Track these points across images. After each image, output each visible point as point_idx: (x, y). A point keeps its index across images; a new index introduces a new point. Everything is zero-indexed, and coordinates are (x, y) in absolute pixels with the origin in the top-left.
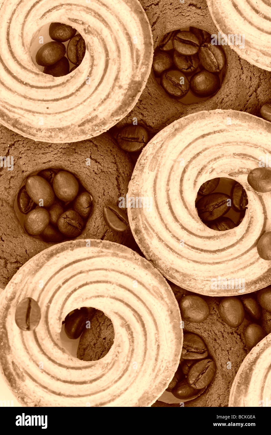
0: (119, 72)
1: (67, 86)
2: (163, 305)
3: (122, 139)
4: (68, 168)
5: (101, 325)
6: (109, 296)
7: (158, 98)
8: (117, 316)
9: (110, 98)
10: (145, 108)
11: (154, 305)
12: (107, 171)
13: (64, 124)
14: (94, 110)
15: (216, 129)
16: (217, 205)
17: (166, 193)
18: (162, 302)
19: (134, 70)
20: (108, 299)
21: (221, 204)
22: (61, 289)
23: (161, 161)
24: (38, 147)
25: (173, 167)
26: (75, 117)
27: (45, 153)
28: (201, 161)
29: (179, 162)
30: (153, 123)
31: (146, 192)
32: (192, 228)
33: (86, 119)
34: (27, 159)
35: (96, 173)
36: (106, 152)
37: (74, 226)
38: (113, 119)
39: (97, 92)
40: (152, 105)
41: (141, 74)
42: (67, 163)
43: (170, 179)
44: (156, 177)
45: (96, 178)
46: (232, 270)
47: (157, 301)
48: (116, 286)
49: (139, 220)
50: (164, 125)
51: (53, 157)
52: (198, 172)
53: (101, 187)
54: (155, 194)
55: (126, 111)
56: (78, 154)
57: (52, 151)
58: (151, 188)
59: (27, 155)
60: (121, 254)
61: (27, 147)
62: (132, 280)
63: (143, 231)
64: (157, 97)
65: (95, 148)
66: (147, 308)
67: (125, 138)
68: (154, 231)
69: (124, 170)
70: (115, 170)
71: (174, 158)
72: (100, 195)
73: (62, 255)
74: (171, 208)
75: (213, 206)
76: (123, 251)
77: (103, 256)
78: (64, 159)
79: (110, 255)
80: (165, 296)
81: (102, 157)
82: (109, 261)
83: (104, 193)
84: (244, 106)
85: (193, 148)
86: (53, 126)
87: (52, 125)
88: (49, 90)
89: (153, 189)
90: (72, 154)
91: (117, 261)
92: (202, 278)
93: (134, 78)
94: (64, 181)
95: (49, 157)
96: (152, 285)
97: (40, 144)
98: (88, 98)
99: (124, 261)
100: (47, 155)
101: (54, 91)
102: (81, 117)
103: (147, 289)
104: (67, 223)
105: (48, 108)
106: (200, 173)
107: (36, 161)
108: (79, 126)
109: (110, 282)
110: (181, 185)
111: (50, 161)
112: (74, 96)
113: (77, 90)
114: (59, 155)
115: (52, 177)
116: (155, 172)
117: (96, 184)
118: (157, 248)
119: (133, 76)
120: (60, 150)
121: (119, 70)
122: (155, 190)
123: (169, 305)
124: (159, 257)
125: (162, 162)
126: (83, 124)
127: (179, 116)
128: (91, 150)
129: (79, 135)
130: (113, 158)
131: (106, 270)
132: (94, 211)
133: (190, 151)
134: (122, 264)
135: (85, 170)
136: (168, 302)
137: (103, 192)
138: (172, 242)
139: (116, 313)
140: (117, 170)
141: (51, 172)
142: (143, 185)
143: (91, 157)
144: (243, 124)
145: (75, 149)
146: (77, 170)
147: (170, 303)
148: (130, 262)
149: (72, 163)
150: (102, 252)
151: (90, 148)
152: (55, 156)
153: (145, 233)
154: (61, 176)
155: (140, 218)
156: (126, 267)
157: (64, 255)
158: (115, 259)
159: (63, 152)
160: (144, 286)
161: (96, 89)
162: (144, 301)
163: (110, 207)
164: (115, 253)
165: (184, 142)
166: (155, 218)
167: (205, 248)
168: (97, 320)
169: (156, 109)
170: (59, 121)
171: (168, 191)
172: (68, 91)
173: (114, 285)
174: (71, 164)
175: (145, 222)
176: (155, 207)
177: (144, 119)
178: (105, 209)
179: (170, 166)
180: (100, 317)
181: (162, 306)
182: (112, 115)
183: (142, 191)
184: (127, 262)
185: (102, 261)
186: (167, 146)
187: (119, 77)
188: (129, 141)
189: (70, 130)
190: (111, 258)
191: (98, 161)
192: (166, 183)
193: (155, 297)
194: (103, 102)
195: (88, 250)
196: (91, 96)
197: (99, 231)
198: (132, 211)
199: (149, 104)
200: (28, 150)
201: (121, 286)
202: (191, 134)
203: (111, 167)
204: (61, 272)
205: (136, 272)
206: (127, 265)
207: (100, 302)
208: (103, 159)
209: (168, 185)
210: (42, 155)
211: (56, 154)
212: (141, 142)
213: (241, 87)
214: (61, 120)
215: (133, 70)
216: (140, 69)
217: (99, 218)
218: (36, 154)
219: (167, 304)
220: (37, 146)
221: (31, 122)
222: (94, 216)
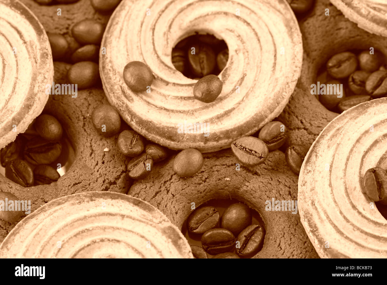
15: (278, 67)
28: (252, 44)
84: (292, 112)
144: (273, 93)
213: (314, 115)
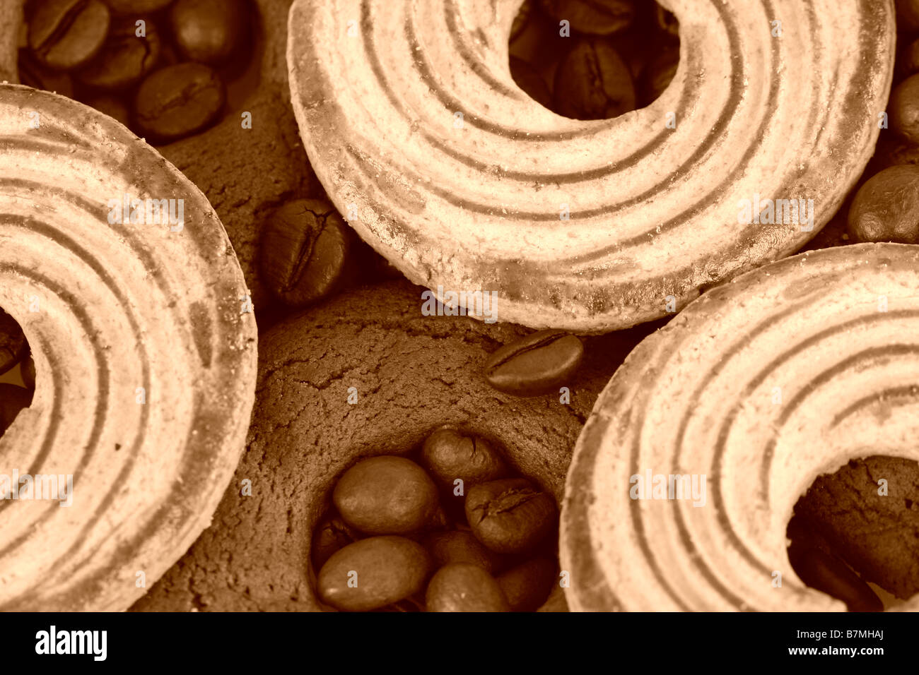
0: (80, 202)
1: (70, 371)
2: (854, 279)
3: (294, 286)
4: (332, 468)
5: (861, 504)
6: (777, 428)
7: (206, 148)
8: (845, 421)
9: (152, 249)
10: (223, 190)
11: (848, 308)
12: (378, 356)
13: (184, 410)
14: (173, 305)
16: (592, 82)
17: (505, 180)
18: (843, 280)
19: (91, 156)
20: (784, 430)
21: (594, 67)
22: (708, 560)
23: (402, 168)
24: (233, 526)
25: (430, 139)
26: (176, 372)
27: (258, 513)
29: (423, 118)
30: (277, 182)
31: (482, 241)
32: (637, 141)
33: (192, 338)
34: (259, 570)
35: (375, 391)
36: (319, 341)
37: (521, 503)
38: (221, 260)
39: (120, 281)
40: (220, 168)
41: (112, 140)
42: (314, 464)
43: (466, 154)
44: (445, 195)
45: (391, 394)
46: (807, 59)
47: (835, 295)
48: (749, 398)
49: (564, 284)
50: (294, 155)
51: (278, 497)
52: (472, 72)
53: (423, 384)
54: (498, 212)
55: (208, 216)
56: (295, 420)
57: (259, 493)
58: (475, 220)
59: (246, 570)
60: (654, 362)
61: (221, 559)
62: (746, 349)
63: (602, 282)
64: (201, 151)
65: (295, 367)
66: (850, 324)
67: (293, 275)
68: (611, 249)
69: (396, 309)
70: (384, 332)
71: (406, 127)
72: (446, 398)
73: (598, 533)
74: (557, 180)
75: (592, 93)
76: (646, 356)
77: (642, 414)
78: (296, 469)
79: (646, 392)
80: (827, 268)
81: (331, 354)
82: (665, 402)
83: (446, 384)
85: (394, 69)
86: (181, 442)
87: (177, 444)
88: (62, 427)
89: (480, 216)
90: (288, 438)
91: (671, 379)
92: (808, 150)
93: (115, 163)
94: (367, 488)
95: (276, 506)
96: (781, 299)
97: (226, 519)
98: (129, 314)
99: (680, 360)
100: (268, 508)
101: (72, 411)
102: (180, 350)
103: (788, 312)
104: (505, 513)
105: (118, 447)
106: (475, 67)
107: (275, 549)
108: (206, 364)
109: (734, 411)
110: (496, 130)
111: (289, 512)
112: (108, 355)
113: (94, 339)
114: (278, 479)
115: (343, 532)
116: (428, 195)
117: (410, 398)
118: (670, 259)
119: (109, 162)
120: (266, 470)
121: (74, 200)
122: (485, 210)
123: (859, 262)
124: (699, 257)
125: (405, 167)
126: (205, 352)
127: (284, 105)
128: (295, 380)
129: (237, 376)
130: (343, 326)
131: (689, 414)
132: (491, 434)
133: (401, 79)
134: (686, 367)
135: (353, 420)
136: (849, 264)
137: (441, 385)
138: (666, 206)
139: (838, 419)
140: (387, 327)
141: (327, 528)
142: (458, 244)
143: (322, 387)
145: (279, 426)
146: (346, 443)
147: (855, 261)
148: (687, 340)
149: (318, 449)
150: (628, 413)
151: (291, 380)
152: (278, 489)
153: (611, 278)
154: (350, 494)
155: (560, 279)
156: (698, 358)
157: (599, 529)
158: (662, 382)
159: (275, 463)
160: (775, 319)
161: (109, 281)
162: (826, 327)
163: (495, 363)
164: (645, 378)
165: (365, 92)
166: (571, 235)
167: (715, 116)
168: (843, 512)
169: (237, 158)
170: (172, 424)
171: (499, 173)
172: (84, 373)
173: (746, 403)
174: (321, 454)
175: (576, 268)
176: (541, 223)
177: (254, 203)
178: (497, 379)
179: (427, 146)
180: (836, 504)
181: (856, 284)
182: (207, 258)
183: (475, 249)
184: (685, 351)
185: (659, 424)
186: (360, 138)
187: (97, 206)
188: (308, 263)
189: (211, 394)
190: (655, 390)
191: (338, 369)
192: (474, 171)
193: (824, 295)
194: (157, 274)
195: (609, 453)
196: (125, 303)
197: (559, 430)
198: (529, 302)
199: (215, 174)
200: (230, 560)
201: (754, 384)
202: (348, 62)
203: (372, 343)
204: (653, 547)
205: (726, 335)
206: (695, 354)
207: (787, 464)
208: (337, 356)
209: (482, 168)
210: (262, 524)
211: (272, 487)
212: (324, 224)
214: (170, 417)
215: (89, 159)
216: (94, 137)
217: (521, 420)
218: (252, 539)
219: (856, 268)
220: (229, 528)
221: (142, 509)
222: (510, 437)
